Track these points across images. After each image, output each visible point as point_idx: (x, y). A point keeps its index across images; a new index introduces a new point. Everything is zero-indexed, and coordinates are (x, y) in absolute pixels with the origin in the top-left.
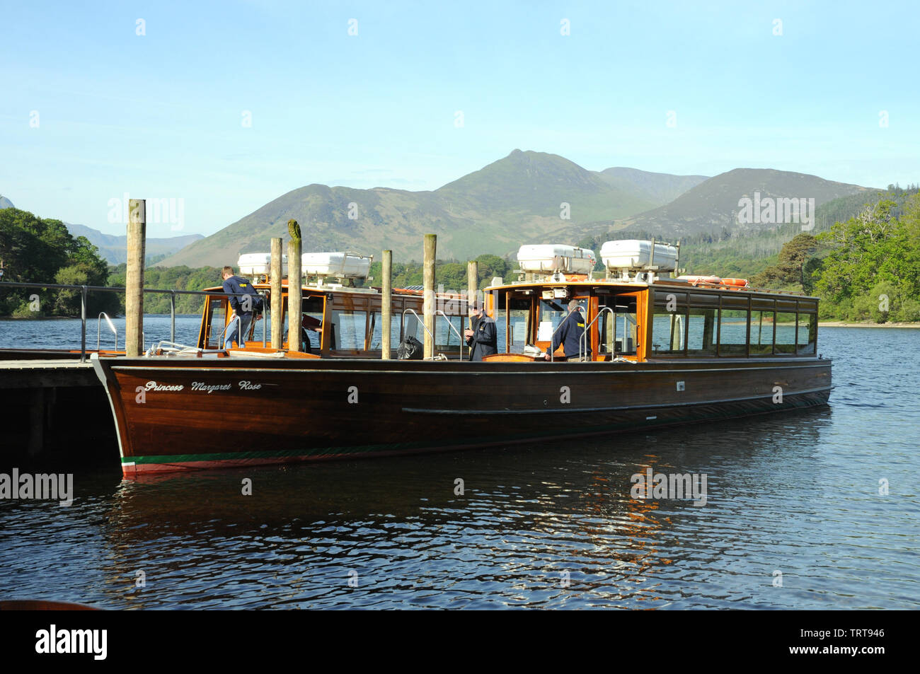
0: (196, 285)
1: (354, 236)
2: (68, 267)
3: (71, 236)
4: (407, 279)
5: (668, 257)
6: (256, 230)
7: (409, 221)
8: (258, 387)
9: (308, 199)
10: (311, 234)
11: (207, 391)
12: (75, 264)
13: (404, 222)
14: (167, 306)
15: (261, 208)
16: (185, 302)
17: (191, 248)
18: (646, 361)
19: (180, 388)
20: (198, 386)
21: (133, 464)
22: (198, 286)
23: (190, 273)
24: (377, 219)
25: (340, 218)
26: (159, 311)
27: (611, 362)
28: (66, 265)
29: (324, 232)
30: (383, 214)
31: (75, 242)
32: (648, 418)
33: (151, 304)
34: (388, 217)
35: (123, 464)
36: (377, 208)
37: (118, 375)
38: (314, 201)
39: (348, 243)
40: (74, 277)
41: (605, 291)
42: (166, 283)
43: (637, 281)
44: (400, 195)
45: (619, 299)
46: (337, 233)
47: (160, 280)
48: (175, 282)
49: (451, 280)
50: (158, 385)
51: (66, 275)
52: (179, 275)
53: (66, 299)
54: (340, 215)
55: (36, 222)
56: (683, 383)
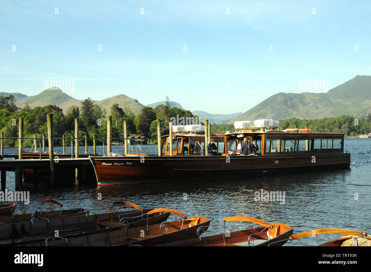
1: (296, 110)
3: (193, 116)
4: (313, 126)
5: (276, 124)
6: (260, 110)
7: (316, 104)
8: (131, 164)
9: (278, 98)
10: (280, 110)
11: (118, 165)
13: (314, 105)
15: (262, 102)
18: (263, 155)
19: (111, 164)
20: (115, 164)
21: (100, 183)
24: (304, 104)
25: (290, 104)
27: (249, 155)
29: (284, 110)
30: (306, 102)
32: (263, 172)
34: (308, 103)
35: (98, 183)
36: (304, 100)
37: (95, 161)
38: (280, 99)
39: (293, 113)
41: (254, 135)
43: (261, 132)
44: (312, 95)
45: (257, 137)
46: (289, 110)
47: (226, 129)
49: (330, 125)
50: (105, 163)
54: (290, 103)
55: (182, 112)
56: (278, 161)
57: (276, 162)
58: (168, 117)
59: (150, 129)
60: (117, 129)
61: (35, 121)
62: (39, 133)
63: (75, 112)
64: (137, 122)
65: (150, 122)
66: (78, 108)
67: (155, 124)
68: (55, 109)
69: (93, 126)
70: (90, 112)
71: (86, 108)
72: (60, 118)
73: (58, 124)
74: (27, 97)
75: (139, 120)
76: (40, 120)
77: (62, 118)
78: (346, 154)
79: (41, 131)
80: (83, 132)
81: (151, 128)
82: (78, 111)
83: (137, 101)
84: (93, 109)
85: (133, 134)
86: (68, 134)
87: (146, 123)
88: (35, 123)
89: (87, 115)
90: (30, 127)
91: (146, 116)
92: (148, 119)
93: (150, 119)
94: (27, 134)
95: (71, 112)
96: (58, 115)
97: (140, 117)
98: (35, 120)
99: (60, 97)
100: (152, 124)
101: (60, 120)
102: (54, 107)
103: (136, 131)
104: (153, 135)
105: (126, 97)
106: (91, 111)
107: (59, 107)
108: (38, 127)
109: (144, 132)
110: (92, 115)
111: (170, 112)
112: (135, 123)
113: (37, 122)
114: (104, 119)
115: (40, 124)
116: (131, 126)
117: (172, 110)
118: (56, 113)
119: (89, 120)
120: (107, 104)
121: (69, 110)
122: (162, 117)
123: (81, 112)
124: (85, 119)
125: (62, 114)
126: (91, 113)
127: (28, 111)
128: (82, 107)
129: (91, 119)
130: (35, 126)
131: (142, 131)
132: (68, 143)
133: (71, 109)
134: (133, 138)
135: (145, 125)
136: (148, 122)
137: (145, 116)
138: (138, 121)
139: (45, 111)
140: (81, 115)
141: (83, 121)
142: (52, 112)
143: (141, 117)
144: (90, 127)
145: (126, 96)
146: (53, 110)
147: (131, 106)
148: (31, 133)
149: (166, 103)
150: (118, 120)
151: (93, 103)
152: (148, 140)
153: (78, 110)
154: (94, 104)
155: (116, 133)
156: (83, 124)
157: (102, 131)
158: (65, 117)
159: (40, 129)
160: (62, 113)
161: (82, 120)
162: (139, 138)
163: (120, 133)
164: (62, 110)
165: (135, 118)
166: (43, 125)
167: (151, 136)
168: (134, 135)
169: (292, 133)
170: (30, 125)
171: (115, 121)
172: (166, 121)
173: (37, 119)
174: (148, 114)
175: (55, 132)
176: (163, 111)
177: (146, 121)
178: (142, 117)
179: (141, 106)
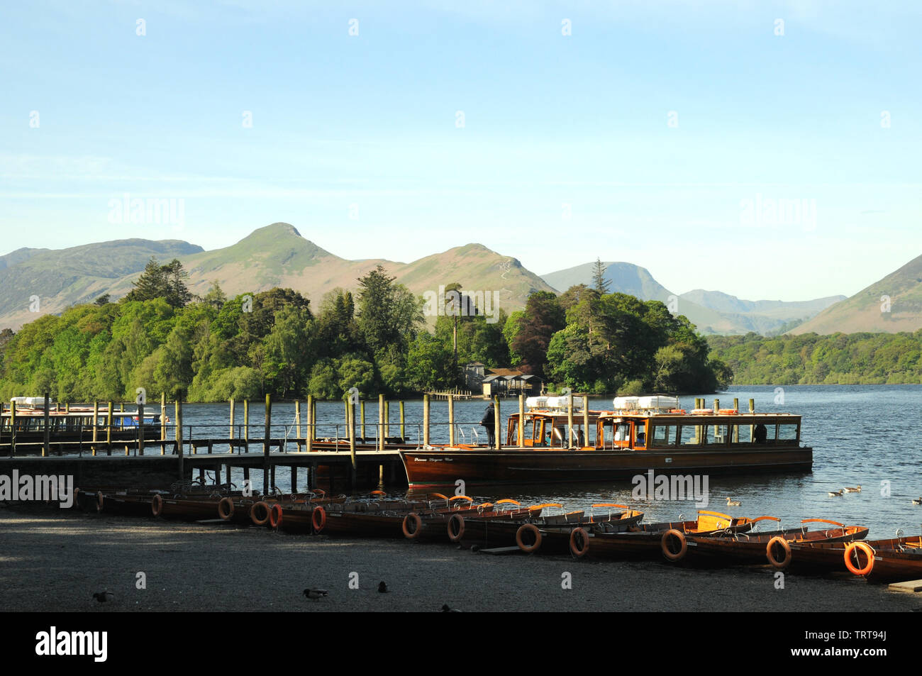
0: (821, 353)
2: (666, 346)
3: (672, 316)
8: (451, 460)
11: (434, 461)
12: (673, 343)
14: (791, 377)
16: (810, 372)
17: (830, 311)
19: (426, 460)
20: (431, 460)
22: (824, 354)
23: (815, 341)
26: (784, 382)
28: (664, 345)
31: (675, 321)
33: (775, 375)
35: (410, 484)
37: (406, 456)
40: (671, 357)
42: (790, 352)
47: (785, 349)
48: (800, 351)
50: (419, 459)
51: (667, 354)
52: (804, 343)
53: (664, 377)
55: (638, 305)
56: (670, 459)
57: (667, 460)
58: (600, 321)
59: (548, 354)
60: (456, 354)
61: (238, 333)
62: (249, 365)
63: (342, 308)
64: (512, 334)
65: (548, 335)
66: (350, 294)
67: (561, 341)
68: (289, 299)
69: (392, 347)
70: (382, 306)
71: (372, 295)
72: (303, 325)
73: (298, 342)
74: (202, 253)
75: (517, 329)
76: (251, 330)
77: (308, 323)
78: (805, 448)
79: (254, 360)
80: (364, 362)
81: (551, 351)
82: (351, 306)
83: (517, 264)
84: (390, 297)
85: (501, 369)
86: (324, 367)
87: (536, 337)
88: (237, 337)
89: (373, 314)
90: (226, 350)
91: (537, 318)
92: (542, 326)
93: (550, 327)
94: (218, 368)
95: (333, 307)
96: (299, 315)
97: (520, 320)
98: (239, 330)
99: (296, 253)
100: (552, 342)
101: (304, 329)
102: (287, 294)
103: (509, 360)
104: (556, 371)
105: (486, 252)
106: (384, 303)
107: (299, 294)
108: (247, 349)
109: (530, 363)
110: (388, 314)
111: (604, 305)
112: (507, 339)
113: (243, 334)
114: (422, 325)
115: (251, 340)
116: (495, 345)
117: (611, 300)
118: (292, 310)
119: (380, 328)
120: (431, 271)
121: (325, 301)
122: (582, 320)
123: (358, 307)
124: (370, 327)
125: (308, 312)
126: (387, 310)
127: (218, 305)
128: (362, 294)
129: (385, 327)
130: (238, 346)
131: (525, 361)
132: (324, 394)
133: (333, 298)
134: (500, 379)
135: (534, 342)
136: (544, 335)
137: (534, 318)
138: (515, 333)
139: (264, 306)
140: (359, 315)
141: (363, 333)
142: (283, 308)
143: (523, 319)
144: (384, 348)
145: (485, 248)
146: (285, 303)
147: (501, 279)
148: (227, 365)
149: (595, 280)
150: (459, 328)
151: (392, 280)
152: (543, 387)
153: (351, 301)
154: (393, 283)
155: (455, 365)
156: (364, 340)
157: (415, 359)
158: (316, 320)
159: (251, 355)
160: (308, 310)
161: (362, 329)
162: (517, 378)
163: (464, 365)
164: (308, 302)
165: (507, 322)
166: (258, 342)
167: (550, 375)
168: (503, 371)
169: (702, 416)
170: (225, 343)
171: (452, 331)
172: (594, 332)
173: (243, 328)
174: (544, 312)
175: (290, 362)
176: (583, 304)
177: (536, 332)
178: (525, 321)
179: (531, 278)
